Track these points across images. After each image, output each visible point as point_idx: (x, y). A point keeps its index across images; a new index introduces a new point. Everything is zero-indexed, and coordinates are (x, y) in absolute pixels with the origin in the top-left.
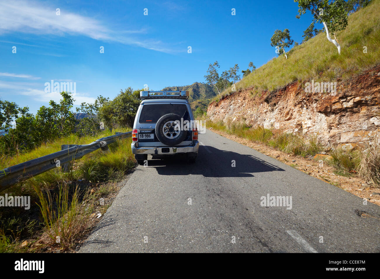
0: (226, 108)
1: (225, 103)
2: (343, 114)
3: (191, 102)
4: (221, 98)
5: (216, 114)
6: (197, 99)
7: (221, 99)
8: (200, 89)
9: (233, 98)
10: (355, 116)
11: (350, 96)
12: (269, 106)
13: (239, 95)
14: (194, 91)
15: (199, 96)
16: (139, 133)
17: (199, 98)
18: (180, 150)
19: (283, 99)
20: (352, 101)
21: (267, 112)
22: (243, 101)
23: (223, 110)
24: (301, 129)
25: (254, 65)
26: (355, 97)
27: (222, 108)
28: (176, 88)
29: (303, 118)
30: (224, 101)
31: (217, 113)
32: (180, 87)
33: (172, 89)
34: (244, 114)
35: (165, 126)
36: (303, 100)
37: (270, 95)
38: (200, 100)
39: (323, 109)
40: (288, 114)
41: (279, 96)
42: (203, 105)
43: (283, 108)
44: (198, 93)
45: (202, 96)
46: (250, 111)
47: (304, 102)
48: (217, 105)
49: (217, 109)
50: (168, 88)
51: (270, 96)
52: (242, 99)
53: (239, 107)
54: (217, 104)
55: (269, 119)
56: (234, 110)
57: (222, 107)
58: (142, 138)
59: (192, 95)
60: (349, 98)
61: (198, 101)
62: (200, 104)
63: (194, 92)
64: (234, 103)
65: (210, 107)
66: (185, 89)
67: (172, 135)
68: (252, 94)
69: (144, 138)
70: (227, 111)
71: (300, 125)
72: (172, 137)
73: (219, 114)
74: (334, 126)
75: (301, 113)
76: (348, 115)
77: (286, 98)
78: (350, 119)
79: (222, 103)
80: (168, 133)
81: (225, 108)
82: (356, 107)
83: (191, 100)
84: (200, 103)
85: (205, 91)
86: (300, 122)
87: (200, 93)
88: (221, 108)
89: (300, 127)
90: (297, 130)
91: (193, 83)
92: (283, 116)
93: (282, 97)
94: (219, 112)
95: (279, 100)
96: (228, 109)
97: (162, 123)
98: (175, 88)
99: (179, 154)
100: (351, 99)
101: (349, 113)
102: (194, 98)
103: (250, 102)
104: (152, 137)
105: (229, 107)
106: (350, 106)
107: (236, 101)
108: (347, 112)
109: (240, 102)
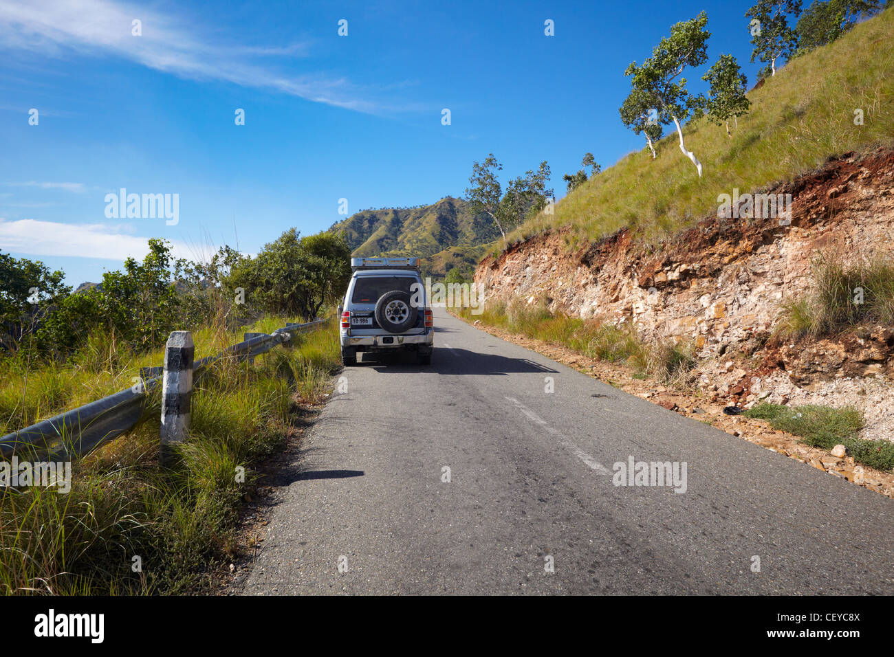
0: (516, 274)
1: (514, 261)
2: (670, 291)
3: (432, 252)
4: (505, 248)
5: (492, 289)
6: (450, 243)
7: (505, 251)
8: (460, 216)
9: (532, 249)
10: (684, 293)
11: (676, 262)
12: (590, 273)
13: (544, 244)
14: (443, 220)
15: (455, 235)
16: (352, 317)
17: (455, 243)
18: (408, 340)
19: (611, 259)
20: (677, 270)
21: (587, 284)
22: (554, 257)
23: (508, 279)
24: (630, 319)
25: (594, 161)
26: (680, 265)
27: (508, 273)
28: (390, 213)
29: (634, 297)
30: (513, 256)
31: (496, 285)
32: (402, 211)
33: (378, 217)
34: (550, 289)
35: (388, 307)
36: (632, 265)
37: (591, 249)
38: (458, 248)
39: (644, 283)
40: (615, 289)
41: (604, 252)
42: (467, 260)
43: (609, 277)
44: (453, 228)
45: (464, 235)
46: (562, 281)
47: (633, 267)
48: (495, 267)
49: (496, 275)
50: (368, 211)
51: (591, 252)
52: (550, 251)
53: (544, 271)
54: (495, 262)
55: (589, 300)
56: (533, 277)
57: (507, 270)
58: (356, 324)
59: (436, 233)
60: (674, 265)
61: (453, 249)
62: (459, 258)
63: (440, 223)
64: (533, 262)
65: (481, 269)
66: (418, 215)
67: (397, 319)
68: (567, 242)
69: (359, 323)
70: (519, 281)
71: (629, 310)
72: (397, 322)
73: (500, 287)
74: (660, 310)
75: (632, 288)
76: (675, 292)
77: (616, 258)
78: (679, 298)
79: (507, 261)
80: (391, 316)
81: (514, 273)
82: (684, 279)
83: (432, 246)
84: (458, 255)
85: (473, 221)
86: (630, 304)
87: (459, 229)
88: (505, 273)
89: (629, 314)
90: (623, 320)
91: (440, 200)
92: (608, 294)
93: (610, 255)
94: (500, 284)
95: (605, 260)
96: (521, 277)
97: (385, 302)
98: (387, 214)
99: (407, 345)
100: (677, 267)
101: (676, 289)
102: (441, 241)
103: (564, 262)
104: (370, 321)
105: (522, 272)
106: (676, 279)
107: (538, 256)
108: (674, 287)
109: (546, 259)
